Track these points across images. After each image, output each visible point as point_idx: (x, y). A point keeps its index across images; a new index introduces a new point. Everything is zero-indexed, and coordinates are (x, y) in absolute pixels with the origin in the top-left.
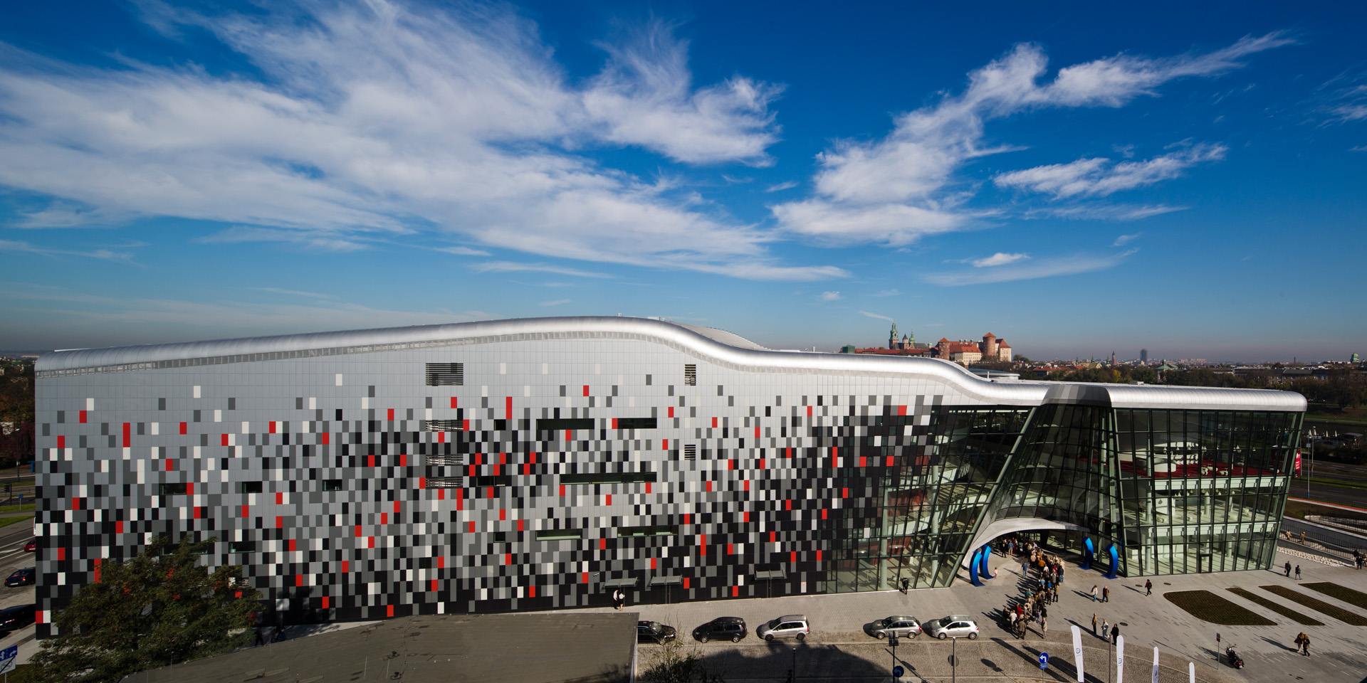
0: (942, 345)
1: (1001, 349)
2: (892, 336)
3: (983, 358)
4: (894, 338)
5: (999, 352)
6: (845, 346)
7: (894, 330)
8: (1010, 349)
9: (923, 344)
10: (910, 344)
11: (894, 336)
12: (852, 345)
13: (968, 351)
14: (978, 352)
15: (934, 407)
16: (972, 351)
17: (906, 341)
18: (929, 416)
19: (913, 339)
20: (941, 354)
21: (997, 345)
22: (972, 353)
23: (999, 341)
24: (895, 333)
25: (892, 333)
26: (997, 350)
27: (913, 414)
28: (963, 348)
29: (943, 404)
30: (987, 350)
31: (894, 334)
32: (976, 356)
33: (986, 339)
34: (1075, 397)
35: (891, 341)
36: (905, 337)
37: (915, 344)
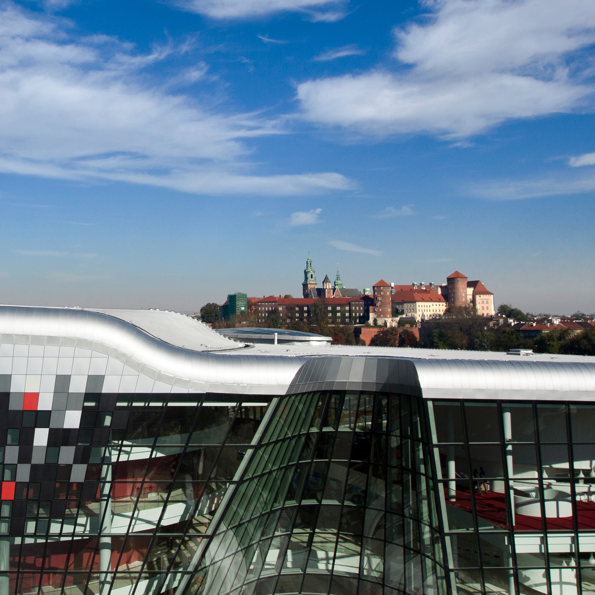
0: (380, 292)
1: (477, 297)
2: (306, 278)
3: (448, 311)
4: (310, 281)
5: (474, 301)
6: (232, 293)
7: (309, 269)
8: (491, 297)
9: (356, 290)
10: (334, 290)
11: (310, 279)
12: (243, 292)
13: (423, 300)
14: (440, 301)
15: (88, 397)
16: (431, 300)
17: (329, 286)
18: (80, 412)
19: (339, 282)
20: (378, 304)
21: (470, 291)
22: (430, 304)
23: (472, 284)
24: (312, 273)
25: (306, 273)
26: (470, 297)
27: (50, 408)
28: (416, 295)
29: (103, 392)
30: (454, 297)
31: (309, 275)
32: (437, 308)
33: (451, 280)
34: (372, 378)
35: (305, 286)
36: (326, 280)
37: (342, 290)
